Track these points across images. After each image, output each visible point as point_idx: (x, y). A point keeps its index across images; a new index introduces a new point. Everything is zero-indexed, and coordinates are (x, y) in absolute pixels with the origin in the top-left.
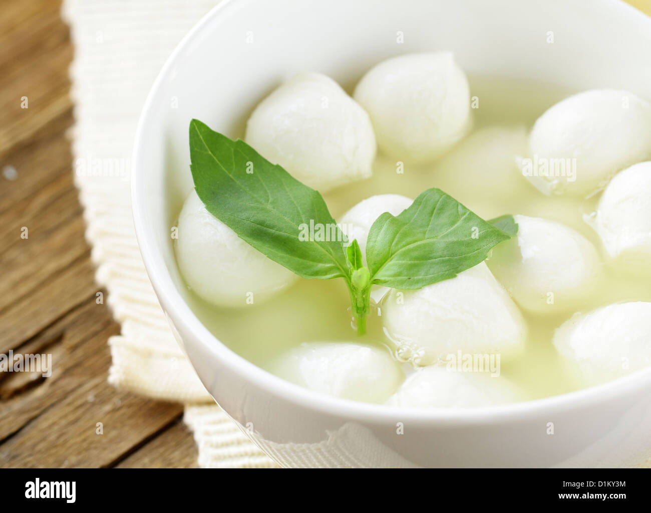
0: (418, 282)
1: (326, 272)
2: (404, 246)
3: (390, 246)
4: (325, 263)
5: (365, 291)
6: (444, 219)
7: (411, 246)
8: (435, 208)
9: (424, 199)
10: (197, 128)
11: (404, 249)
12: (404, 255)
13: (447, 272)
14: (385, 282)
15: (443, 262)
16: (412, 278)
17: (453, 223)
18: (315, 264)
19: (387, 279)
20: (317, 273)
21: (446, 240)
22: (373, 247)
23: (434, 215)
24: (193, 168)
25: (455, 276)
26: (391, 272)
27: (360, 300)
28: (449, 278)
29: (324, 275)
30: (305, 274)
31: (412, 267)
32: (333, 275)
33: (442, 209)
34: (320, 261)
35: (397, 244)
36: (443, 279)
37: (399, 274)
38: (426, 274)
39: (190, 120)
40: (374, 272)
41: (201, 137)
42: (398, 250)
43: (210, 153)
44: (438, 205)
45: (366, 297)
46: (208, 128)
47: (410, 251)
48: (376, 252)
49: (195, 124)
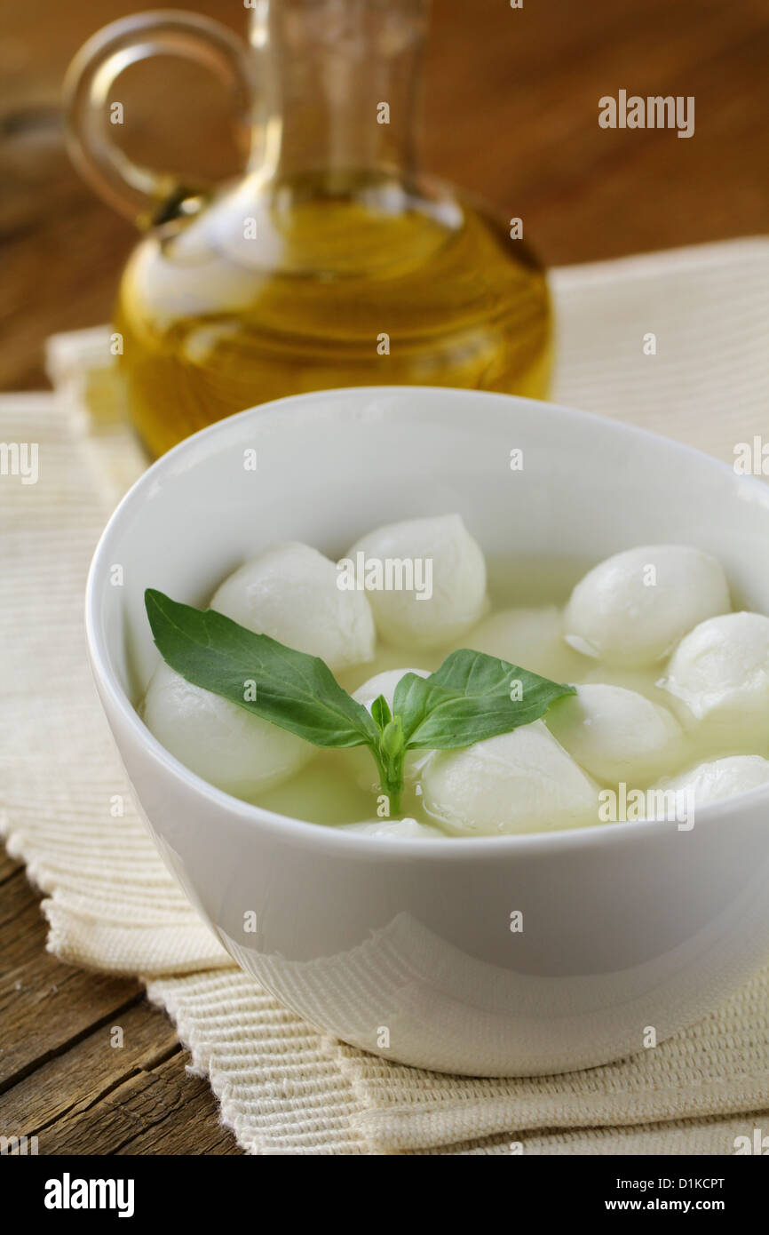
0: (466, 739)
1: (346, 739)
2: (442, 703)
3: (425, 703)
4: (344, 729)
5: (398, 759)
6: (486, 676)
7: (451, 702)
8: (471, 668)
9: (456, 659)
10: (154, 599)
11: (442, 706)
12: (445, 711)
13: (501, 726)
14: (424, 744)
15: (494, 716)
16: (458, 736)
17: (498, 680)
18: (330, 732)
19: (426, 740)
20: (335, 742)
21: (493, 695)
22: (402, 707)
23: (471, 674)
24: (158, 642)
25: (512, 730)
26: (431, 732)
27: (392, 772)
28: (505, 732)
29: (344, 744)
30: (320, 743)
31: (456, 723)
32: (356, 742)
33: (480, 668)
34: (337, 728)
35: (432, 701)
36: (497, 734)
37: (441, 733)
38: (475, 729)
39: (144, 590)
40: (408, 736)
41: (161, 610)
42: (435, 706)
43: (176, 627)
44: (474, 665)
45: (400, 768)
46: (167, 599)
47: (449, 707)
48: (407, 712)
49: (150, 594)
